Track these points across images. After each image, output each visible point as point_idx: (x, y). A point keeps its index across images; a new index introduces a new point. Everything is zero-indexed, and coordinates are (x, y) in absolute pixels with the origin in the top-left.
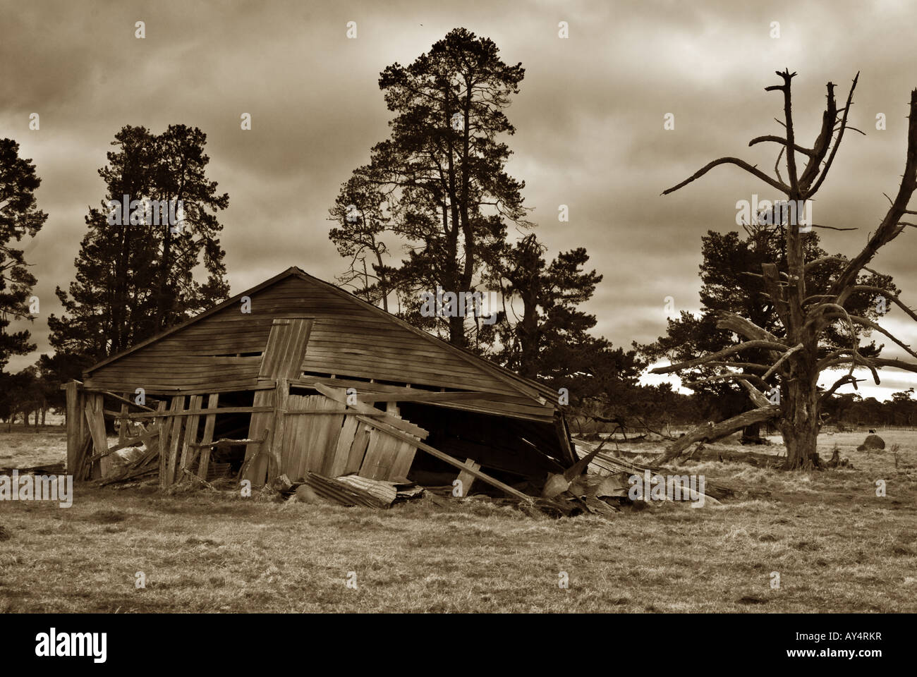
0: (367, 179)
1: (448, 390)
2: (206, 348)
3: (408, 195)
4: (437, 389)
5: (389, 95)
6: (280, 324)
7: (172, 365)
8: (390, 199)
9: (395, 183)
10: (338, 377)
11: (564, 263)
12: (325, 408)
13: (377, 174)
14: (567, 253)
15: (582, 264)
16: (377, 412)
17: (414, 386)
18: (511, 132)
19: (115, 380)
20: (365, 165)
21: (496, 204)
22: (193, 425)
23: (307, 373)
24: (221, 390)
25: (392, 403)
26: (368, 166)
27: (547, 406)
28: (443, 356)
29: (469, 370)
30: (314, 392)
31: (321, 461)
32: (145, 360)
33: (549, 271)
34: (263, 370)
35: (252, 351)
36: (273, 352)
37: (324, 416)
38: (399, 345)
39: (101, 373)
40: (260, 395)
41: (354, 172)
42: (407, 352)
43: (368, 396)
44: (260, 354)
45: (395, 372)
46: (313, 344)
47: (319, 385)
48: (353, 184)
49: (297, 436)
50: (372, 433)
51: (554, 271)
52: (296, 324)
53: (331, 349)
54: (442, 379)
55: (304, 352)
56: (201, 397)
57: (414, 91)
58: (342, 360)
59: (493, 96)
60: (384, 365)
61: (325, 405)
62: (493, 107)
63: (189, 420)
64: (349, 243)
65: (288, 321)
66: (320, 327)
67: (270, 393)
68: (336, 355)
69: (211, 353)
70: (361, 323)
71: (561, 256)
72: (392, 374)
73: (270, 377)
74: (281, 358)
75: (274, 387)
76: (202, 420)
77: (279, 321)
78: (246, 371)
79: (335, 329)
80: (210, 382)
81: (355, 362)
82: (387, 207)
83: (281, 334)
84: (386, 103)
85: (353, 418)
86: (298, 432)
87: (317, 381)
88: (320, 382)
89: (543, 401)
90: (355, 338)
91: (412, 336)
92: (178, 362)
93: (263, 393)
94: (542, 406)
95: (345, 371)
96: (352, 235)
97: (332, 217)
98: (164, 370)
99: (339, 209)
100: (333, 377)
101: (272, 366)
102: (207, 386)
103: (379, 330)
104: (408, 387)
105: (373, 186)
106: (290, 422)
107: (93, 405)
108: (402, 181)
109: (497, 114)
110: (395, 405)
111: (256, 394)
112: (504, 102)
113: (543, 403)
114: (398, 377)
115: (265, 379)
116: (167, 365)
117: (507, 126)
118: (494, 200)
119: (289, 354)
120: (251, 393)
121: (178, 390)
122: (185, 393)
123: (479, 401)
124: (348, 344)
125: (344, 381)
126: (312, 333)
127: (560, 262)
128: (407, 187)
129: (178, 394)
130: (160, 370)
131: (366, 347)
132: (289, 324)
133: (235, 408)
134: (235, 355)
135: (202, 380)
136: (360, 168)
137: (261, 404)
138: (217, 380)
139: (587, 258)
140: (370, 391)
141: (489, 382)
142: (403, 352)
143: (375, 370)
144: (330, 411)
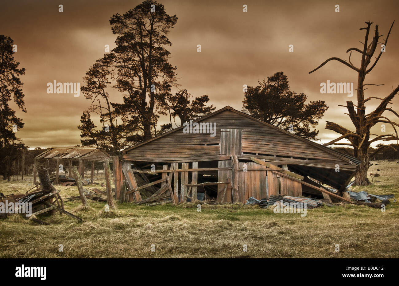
0: (102, 64)
1: (309, 159)
2: (187, 141)
3: (120, 72)
4: (304, 159)
5: (114, 27)
6: (225, 131)
7: (170, 149)
8: (113, 73)
9: (116, 66)
10: (259, 154)
11: (198, 102)
12: (257, 168)
13: (106, 62)
14: (199, 97)
15: (207, 102)
16: (280, 169)
17: (294, 158)
18: (170, 44)
19: (139, 155)
20: (101, 58)
21: (163, 76)
22: (185, 176)
23: (244, 153)
24: (199, 160)
25: (285, 165)
26: (103, 58)
27: (353, 164)
28: (304, 145)
29: (317, 150)
30: (251, 161)
31: (260, 191)
32: (155, 146)
33: (191, 105)
34: (222, 151)
35: (213, 143)
36: (224, 143)
37: (257, 172)
38: (284, 141)
39: (132, 152)
40: (222, 162)
41: (96, 61)
42: (288, 143)
43: (275, 162)
44: (218, 144)
45: (284, 152)
46: (244, 140)
47: (252, 158)
48: (95, 66)
49: (245, 180)
50: (281, 178)
51: (193, 106)
52: (233, 131)
53: (254, 142)
54: (306, 154)
55: (240, 144)
56: (188, 163)
57: (125, 25)
58: (260, 147)
59: (163, 29)
60: (279, 149)
61: (257, 167)
62: (162, 34)
63: (183, 174)
64: (90, 93)
65: (229, 130)
66: (245, 133)
67: (227, 162)
68: (256, 145)
69: (190, 144)
70: (263, 131)
71: (197, 99)
72: (283, 153)
73: (226, 154)
74: (229, 146)
75: (230, 159)
76: (190, 174)
77: (224, 130)
78: (212, 152)
79: (252, 133)
80: (192, 157)
81: (266, 148)
82: (111, 77)
83: (226, 135)
84: (112, 31)
85: (270, 172)
86: (246, 179)
87: (252, 156)
88: (253, 156)
89: (351, 162)
90: (263, 138)
91: (289, 137)
92: (173, 147)
93: (223, 162)
94: (351, 164)
95: (262, 152)
96: (91, 90)
97: (84, 81)
98: (166, 151)
99: (87, 77)
100: (257, 154)
101: (226, 150)
102: (191, 158)
103: (273, 134)
104: (292, 158)
105: (104, 67)
106: (241, 174)
107: (126, 166)
108: (118, 66)
109: (163, 37)
110: (287, 166)
111: (219, 162)
112: (167, 31)
113: (352, 163)
114: (286, 154)
115: (223, 155)
116: (166, 149)
117: (168, 42)
118: (162, 74)
119: (233, 145)
120: (217, 162)
121: (175, 160)
122: (178, 162)
123: (324, 163)
124: (260, 140)
125: (263, 156)
126: (242, 135)
127: (196, 101)
128: (120, 68)
129: (175, 162)
130: (163, 151)
131: (269, 141)
132: (229, 131)
133: (209, 168)
134: (204, 145)
135: (188, 156)
136: (99, 59)
137: (223, 166)
138: (196, 156)
139: (208, 100)
140: (275, 160)
141: (326, 155)
142: (286, 143)
143: (276, 151)
144: (260, 169)
